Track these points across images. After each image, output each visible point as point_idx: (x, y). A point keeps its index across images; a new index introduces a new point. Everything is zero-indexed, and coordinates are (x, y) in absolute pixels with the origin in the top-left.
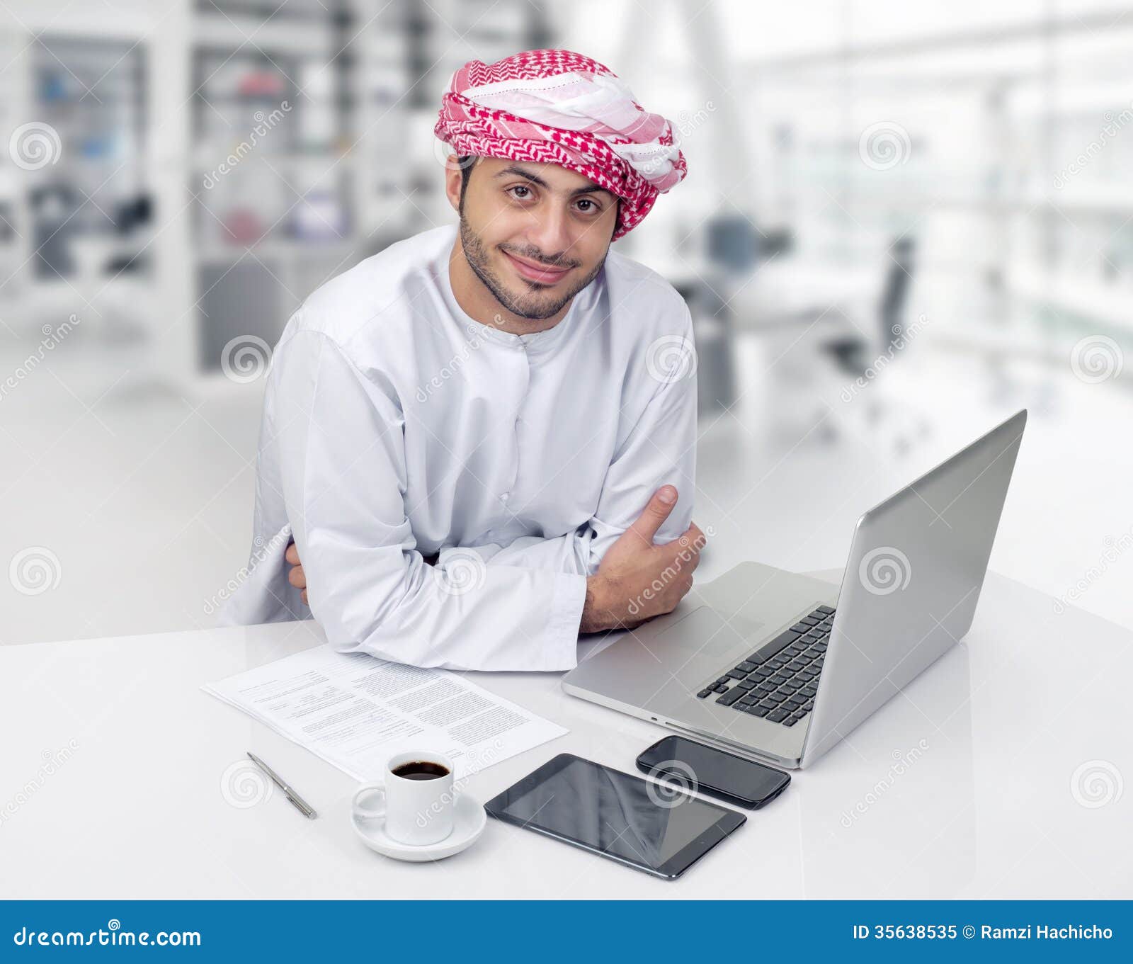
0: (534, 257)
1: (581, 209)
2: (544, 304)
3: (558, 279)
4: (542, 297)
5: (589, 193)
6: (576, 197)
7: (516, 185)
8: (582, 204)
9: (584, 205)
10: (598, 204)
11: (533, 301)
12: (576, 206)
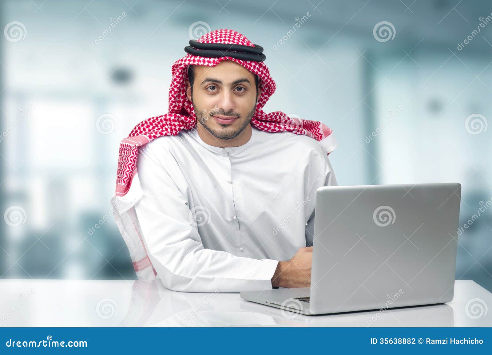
0: (222, 114)
1: (238, 91)
2: (229, 133)
3: (233, 122)
4: (228, 130)
5: (240, 83)
6: (235, 86)
7: (210, 85)
8: (238, 88)
9: (239, 89)
10: (245, 87)
11: (224, 132)
12: (236, 90)
